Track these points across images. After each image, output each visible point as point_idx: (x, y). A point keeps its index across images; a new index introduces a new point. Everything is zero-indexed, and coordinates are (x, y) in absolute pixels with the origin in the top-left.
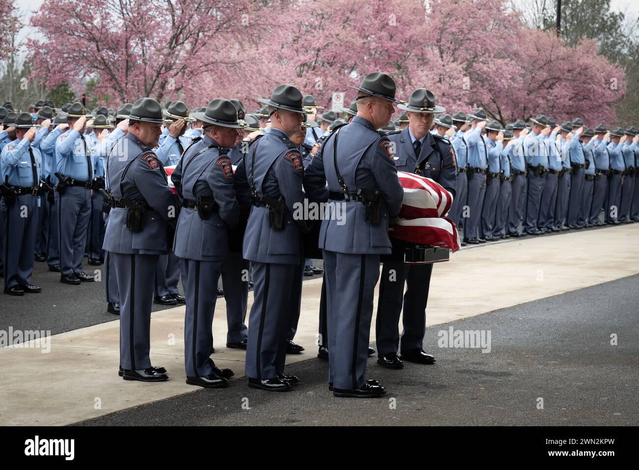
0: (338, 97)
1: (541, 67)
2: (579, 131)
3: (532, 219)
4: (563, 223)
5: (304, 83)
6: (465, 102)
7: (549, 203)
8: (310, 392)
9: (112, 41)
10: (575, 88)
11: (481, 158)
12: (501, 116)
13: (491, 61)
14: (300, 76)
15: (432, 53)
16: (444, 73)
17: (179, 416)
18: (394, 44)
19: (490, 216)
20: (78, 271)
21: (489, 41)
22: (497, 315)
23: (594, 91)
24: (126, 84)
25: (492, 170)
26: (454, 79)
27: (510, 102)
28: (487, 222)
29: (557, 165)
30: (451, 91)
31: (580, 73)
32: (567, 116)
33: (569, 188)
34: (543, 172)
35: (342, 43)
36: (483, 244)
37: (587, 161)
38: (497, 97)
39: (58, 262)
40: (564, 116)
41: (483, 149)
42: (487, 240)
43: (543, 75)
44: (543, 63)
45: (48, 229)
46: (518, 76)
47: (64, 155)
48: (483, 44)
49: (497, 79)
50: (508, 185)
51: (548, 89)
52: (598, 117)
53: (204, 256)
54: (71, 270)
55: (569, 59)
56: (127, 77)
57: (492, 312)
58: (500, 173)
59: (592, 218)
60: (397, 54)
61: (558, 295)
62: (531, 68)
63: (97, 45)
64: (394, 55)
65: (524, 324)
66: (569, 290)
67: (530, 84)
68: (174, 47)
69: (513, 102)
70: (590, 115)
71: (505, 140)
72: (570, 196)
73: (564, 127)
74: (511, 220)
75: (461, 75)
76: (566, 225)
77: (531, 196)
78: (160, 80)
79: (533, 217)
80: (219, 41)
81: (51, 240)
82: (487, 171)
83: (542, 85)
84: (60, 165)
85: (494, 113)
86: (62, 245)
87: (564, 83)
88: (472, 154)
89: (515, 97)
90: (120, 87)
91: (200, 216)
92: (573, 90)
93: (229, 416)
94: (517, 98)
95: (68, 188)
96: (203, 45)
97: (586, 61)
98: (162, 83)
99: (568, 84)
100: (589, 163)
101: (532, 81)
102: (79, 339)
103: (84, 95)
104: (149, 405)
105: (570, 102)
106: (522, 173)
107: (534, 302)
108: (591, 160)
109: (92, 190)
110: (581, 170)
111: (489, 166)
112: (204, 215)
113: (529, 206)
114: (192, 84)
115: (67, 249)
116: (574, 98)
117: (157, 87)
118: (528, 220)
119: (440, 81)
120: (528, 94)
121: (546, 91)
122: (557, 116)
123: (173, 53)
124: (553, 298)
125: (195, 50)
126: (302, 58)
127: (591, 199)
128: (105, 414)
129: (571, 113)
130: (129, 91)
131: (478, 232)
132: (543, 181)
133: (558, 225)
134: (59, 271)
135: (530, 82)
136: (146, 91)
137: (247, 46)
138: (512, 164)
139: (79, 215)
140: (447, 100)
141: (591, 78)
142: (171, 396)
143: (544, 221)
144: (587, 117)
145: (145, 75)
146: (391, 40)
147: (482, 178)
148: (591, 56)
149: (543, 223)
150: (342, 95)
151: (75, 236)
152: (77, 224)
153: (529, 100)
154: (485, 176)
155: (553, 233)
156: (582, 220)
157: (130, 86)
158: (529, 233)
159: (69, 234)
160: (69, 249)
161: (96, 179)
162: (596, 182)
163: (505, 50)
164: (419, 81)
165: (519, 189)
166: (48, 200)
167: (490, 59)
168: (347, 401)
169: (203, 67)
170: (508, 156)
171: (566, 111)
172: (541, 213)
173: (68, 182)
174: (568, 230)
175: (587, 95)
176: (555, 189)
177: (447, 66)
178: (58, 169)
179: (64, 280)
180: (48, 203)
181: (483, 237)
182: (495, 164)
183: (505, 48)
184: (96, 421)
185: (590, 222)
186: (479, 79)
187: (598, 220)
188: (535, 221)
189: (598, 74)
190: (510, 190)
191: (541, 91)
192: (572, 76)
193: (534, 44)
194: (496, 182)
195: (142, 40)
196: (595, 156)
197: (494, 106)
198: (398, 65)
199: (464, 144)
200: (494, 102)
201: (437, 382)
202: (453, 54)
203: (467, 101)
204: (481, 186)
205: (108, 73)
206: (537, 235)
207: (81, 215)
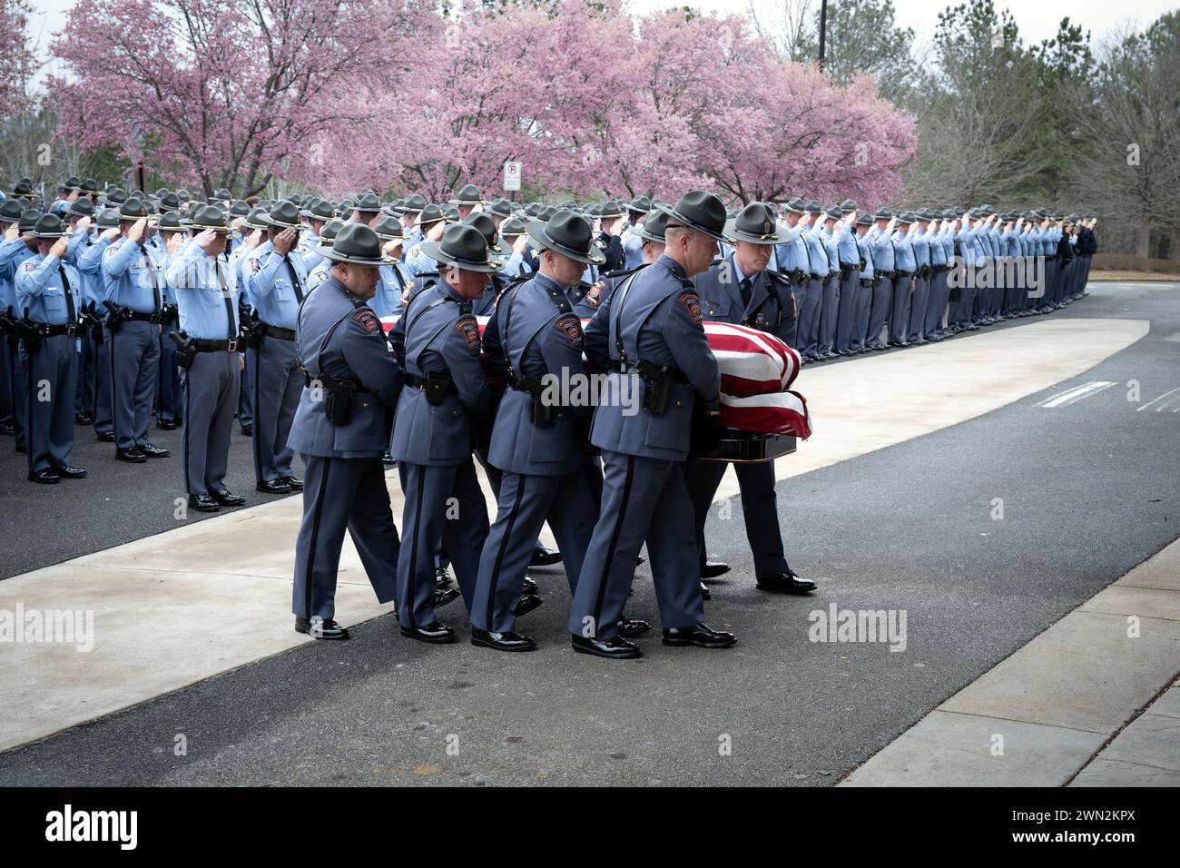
0: (512, 169)
1: (797, 117)
2: (850, 219)
4: (830, 348)
5: (464, 145)
6: (691, 171)
7: (810, 321)
9: (180, 84)
10: (845, 146)
12: (741, 188)
13: (727, 110)
14: (457, 134)
15: (644, 100)
16: (661, 130)
17: (298, 682)
18: (591, 88)
20: (141, 442)
21: (724, 82)
23: (871, 150)
24: (205, 148)
26: (675, 137)
27: (753, 167)
29: (822, 267)
30: (671, 154)
31: (852, 125)
32: (833, 185)
33: (838, 299)
34: (802, 279)
35: (517, 88)
37: (862, 259)
38: (735, 161)
39: (111, 427)
40: (829, 187)
43: (800, 128)
44: (800, 112)
46: (765, 132)
47: (114, 277)
48: (716, 88)
49: (735, 137)
51: (806, 147)
52: (877, 186)
53: (432, 459)
54: (132, 442)
55: (837, 104)
56: (205, 137)
59: (870, 339)
60: (594, 102)
61: (827, 467)
62: (782, 118)
63: (157, 90)
64: (591, 104)
67: (781, 142)
68: (273, 94)
69: (758, 168)
70: (866, 183)
72: (839, 310)
73: (831, 213)
75: (685, 132)
76: (834, 351)
78: (253, 143)
80: (339, 84)
81: (100, 396)
83: (799, 142)
84: (111, 291)
85: (730, 183)
86: (118, 406)
87: (829, 140)
89: (760, 160)
90: (195, 152)
91: (428, 400)
92: (843, 148)
93: (371, 678)
94: (763, 163)
95: (124, 323)
96: (316, 92)
97: (861, 108)
98: (257, 146)
99: (835, 141)
100: (866, 263)
101: (783, 137)
102: (147, 555)
103: (140, 164)
105: (838, 166)
107: (795, 478)
108: (868, 258)
109: (160, 326)
110: (854, 273)
112: (433, 398)
114: (302, 149)
115: (125, 412)
116: (842, 160)
117: (249, 151)
119: (655, 141)
120: (779, 156)
121: (803, 150)
122: (819, 187)
123: (272, 104)
125: (304, 99)
126: (461, 109)
127: (869, 313)
128: (189, 684)
129: (839, 182)
130: (209, 159)
132: (803, 291)
133: (823, 351)
134: (113, 441)
135: (781, 139)
136: (234, 158)
137: (379, 92)
139: (142, 361)
140: (665, 168)
141: (868, 131)
143: (803, 346)
144: (861, 187)
145: (232, 135)
146: (585, 81)
148: (867, 100)
150: (518, 165)
151: (137, 392)
152: (140, 374)
153: (780, 164)
155: (818, 363)
156: (856, 342)
157: (210, 152)
159: (127, 388)
160: (129, 411)
161: (166, 309)
162: (876, 289)
163: (747, 94)
164: (626, 142)
166: (93, 338)
167: (726, 108)
169: (317, 123)
171: (832, 180)
173: (124, 315)
174: (837, 357)
176: (818, 301)
177: (665, 120)
178: (107, 295)
179: (121, 456)
180: (92, 342)
183: (748, 91)
184: (175, 695)
185: (867, 346)
186: (709, 136)
187: (878, 342)
189: (878, 127)
191: (796, 151)
192: (841, 129)
193: (787, 84)
195: (226, 83)
196: (874, 253)
197: (731, 174)
198: (596, 118)
200: (732, 168)
202: (674, 101)
203: (693, 168)
205: (175, 132)
207: (145, 362)
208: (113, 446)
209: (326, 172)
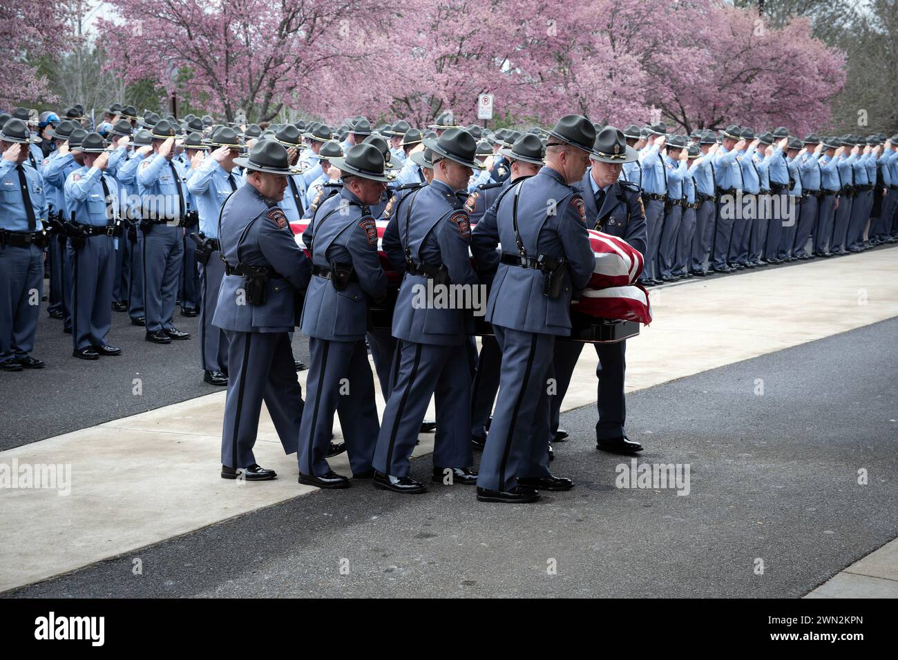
0: (486, 100)
1: (737, 55)
2: (783, 144)
3: (722, 254)
4: (759, 257)
5: (445, 80)
6: (641, 103)
7: (742, 233)
8: (448, 495)
9: (207, 26)
10: (779, 81)
11: (659, 182)
12: (685, 118)
13: (674, 50)
14: (440, 71)
15: (602, 41)
16: (616, 67)
17: (288, 529)
19: (669, 251)
20: (167, 326)
21: (672, 25)
22: (676, 386)
23: (803, 84)
24: (227, 81)
25: (672, 196)
26: (628, 73)
27: (696, 100)
28: (665, 258)
29: (753, 186)
30: (624, 88)
31: (786, 62)
32: (767, 116)
35: (492, 31)
36: (660, 286)
37: (792, 180)
38: (681, 95)
39: (142, 314)
40: (764, 117)
41: (662, 171)
42: (665, 280)
43: (739, 65)
44: (740, 51)
45: (130, 271)
46: (708, 69)
47: (147, 187)
48: (665, 30)
49: (680, 73)
50: (691, 213)
51: (745, 82)
52: (807, 116)
53: (336, 335)
54: (160, 326)
55: (773, 44)
56: (227, 72)
57: (670, 382)
58: (683, 199)
59: (796, 249)
60: (558, 43)
61: (752, 359)
62: (724, 57)
63: (189, 31)
64: (555, 44)
65: (710, 399)
66: (766, 352)
67: (722, 77)
68: (285, 35)
69: (701, 100)
70: (797, 114)
71: (689, 159)
73: (763, 139)
74: (695, 255)
75: (637, 69)
76: (763, 259)
77: (721, 227)
78: (268, 77)
79: (722, 252)
81: (133, 288)
82: (666, 198)
83: (738, 77)
86: (148, 296)
87: (765, 76)
88: (648, 177)
89: (702, 93)
90: (219, 84)
91: (334, 287)
92: (777, 83)
93: (349, 528)
94: (705, 96)
95: (155, 225)
96: (321, 33)
97: (795, 47)
98: (271, 79)
99: (770, 76)
100: (795, 183)
101: (724, 73)
102: (167, 420)
103: (173, 94)
104: (252, 513)
105: (772, 99)
106: (710, 198)
107: (723, 368)
108: (797, 178)
109: (184, 228)
111: (668, 191)
112: (339, 285)
113: (717, 238)
114: (308, 82)
115: (154, 301)
116: (777, 93)
117: (265, 83)
118: (715, 254)
119: (610, 77)
120: (720, 90)
121: (742, 85)
122: (755, 117)
123: (284, 43)
124: (745, 362)
125: (311, 39)
126: (443, 49)
129: (773, 112)
130: (231, 90)
131: (653, 271)
133: (754, 260)
134: (144, 325)
135: (722, 75)
136: (251, 89)
137: (374, 34)
138: (698, 188)
139: (168, 259)
140: (618, 100)
141: (801, 68)
142: (278, 501)
143: (736, 255)
144: (793, 117)
145: (250, 70)
147: (660, 206)
148: (802, 40)
149: (734, 258)
150: (491, 97)
151: (164, 284)
152: (167, 269)
153: (720, 97)
154: (664, 203)
155: (748, 270)
156: (784, 252)
157: (232, 84)
158: (717, 271)
159: (156, 280)
160: (157, 300)
161: (189, 215)
162: (803, 206)
163: (692, 35)
164: (584, 77)
165: (705, 218)
166: (129, 238)
167: (673, 48)
168: (493, 507)
169: (322, 61)
170: (693, 178)
171: (767, 111)
172: (732, 246)
174: (765, 265)
175: (795, 90)
177: (619, 58)
179: (150, 337)
181: (659, 277)
182: (676, 188)
183: (693, 33)
185: (793, 255)
186: (658, 73)
187: (804, 252)
188: (724, 256)
189: (810, 64)
190: (694, 219)
191: (736, 85)
192: (776, 65)
193: (729, 27)
194: (677, 211)
195: (245, 26)
196: (802, 174)
197: (676, 106)
198: (560, 57)
199: (637, 166)
200: (677, 100)
201: (602, 482)
202: (628, 42)
203: (643, 101)
204: (658, 216)
205: (203, 67)
206: (728, 273)
207: (171, 259)
208: (143, 330)
209: (328, 103)
